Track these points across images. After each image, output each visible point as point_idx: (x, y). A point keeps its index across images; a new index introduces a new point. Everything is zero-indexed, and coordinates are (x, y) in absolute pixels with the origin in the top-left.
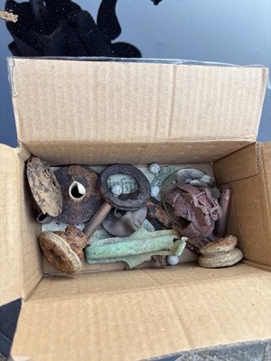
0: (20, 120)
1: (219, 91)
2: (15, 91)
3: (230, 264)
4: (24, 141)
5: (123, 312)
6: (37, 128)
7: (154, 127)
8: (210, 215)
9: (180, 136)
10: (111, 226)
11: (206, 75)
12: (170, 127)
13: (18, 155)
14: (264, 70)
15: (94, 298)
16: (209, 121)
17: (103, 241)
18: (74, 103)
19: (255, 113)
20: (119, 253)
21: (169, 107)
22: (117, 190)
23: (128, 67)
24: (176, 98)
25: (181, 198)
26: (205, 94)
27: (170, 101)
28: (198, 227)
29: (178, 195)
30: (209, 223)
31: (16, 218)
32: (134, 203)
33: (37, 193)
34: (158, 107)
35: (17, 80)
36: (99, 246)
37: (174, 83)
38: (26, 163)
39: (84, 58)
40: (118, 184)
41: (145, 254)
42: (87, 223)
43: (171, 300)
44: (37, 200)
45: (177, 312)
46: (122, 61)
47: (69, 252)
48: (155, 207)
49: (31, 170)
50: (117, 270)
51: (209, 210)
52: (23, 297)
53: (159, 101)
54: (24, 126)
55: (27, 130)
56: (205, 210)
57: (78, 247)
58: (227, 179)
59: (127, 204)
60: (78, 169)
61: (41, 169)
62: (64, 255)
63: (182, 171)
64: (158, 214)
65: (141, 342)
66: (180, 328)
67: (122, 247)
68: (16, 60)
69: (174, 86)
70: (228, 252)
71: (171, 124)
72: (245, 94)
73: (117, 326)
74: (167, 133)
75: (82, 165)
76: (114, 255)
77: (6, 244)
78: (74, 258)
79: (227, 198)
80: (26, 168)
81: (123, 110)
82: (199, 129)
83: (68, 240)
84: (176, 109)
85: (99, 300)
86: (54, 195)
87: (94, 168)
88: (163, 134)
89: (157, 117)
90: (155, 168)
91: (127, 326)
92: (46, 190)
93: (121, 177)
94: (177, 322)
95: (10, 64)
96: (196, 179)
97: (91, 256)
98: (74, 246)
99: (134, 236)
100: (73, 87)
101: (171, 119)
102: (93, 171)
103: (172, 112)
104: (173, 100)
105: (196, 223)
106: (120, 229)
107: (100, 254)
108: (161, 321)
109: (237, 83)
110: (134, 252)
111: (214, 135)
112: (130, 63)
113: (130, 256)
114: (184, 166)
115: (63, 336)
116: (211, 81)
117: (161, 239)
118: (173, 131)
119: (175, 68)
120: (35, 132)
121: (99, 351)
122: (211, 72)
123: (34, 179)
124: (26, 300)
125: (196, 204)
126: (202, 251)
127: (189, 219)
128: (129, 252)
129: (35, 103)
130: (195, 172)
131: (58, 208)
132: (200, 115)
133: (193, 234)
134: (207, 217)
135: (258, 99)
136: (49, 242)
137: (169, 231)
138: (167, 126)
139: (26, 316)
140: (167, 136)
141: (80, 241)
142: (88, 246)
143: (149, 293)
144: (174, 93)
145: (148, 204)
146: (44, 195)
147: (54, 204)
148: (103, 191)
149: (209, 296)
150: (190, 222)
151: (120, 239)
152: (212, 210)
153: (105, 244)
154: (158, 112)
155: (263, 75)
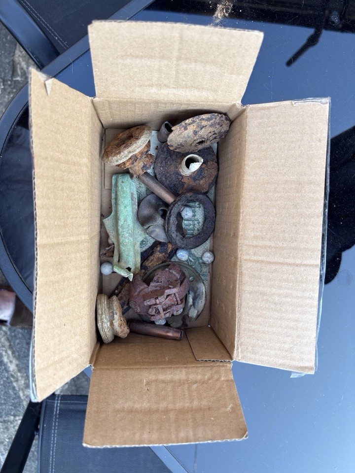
0: (269, 108)
1: (290, 316)
2: (298, 104)
3: (99, 324)
4: (248, 110)
5: (73, 191)
6: (260, 124)
7: (255, 243)
8: (156, 304)
9: (244, 272)
10: (149, 203)
11: (308, 301)
12: (254, 261)
13: (234, 105)
14: (312, 369)
15: (87, 167)
16: (258, 305)
17: (135, 193)
18: (283, 161)
19: (265, 358)
20: (121, 208)
21: (275, 260)
22: (187, 213)
23: (318, 216)
24: (286, 267)
25: (175, 278)
26: (289, 300)
27: (281, 260)
28: (143, 293)
29: (178, 276)
30: (147, 303)
31: (172, 98)
32: (173, 228)
33: (194, 122)
34: (275, 248)
35: (308, 105)
36: (130, 188)
37: (301, 265)
38: (225, 114)
39: (329, 172)
40: (194, 216)
41: (118, 235)
42: (155, 178)
43: (78, 241)
44: (187, 121)
45: (67, 243)
46: (324, 210)
47: (130, 152)
48: (166, 253)
49: (218, 118)
50: (101, 206)
51: (160, 303)
52: (96, 99)
53: (283, 248)
54: (263, 112)
55: (259, 113)
56: (161, 299)
57: (133, 163)
58: (191, 336)
59: (173, 219)
60: (214, 173)
61: (217, 129)
62: (127, 147)
63: (203, 288)
64: (158, 255)
65: (49, 199)
66: (56, 240)
67: (127, 211)
68: (328, 104)
69: (297, 265)
70: (112, 324)
71: (258, 261)
72: (287, 346)
73: (63, 180)
74: (248, 257)
75: (217, 177)
76: (120, 202)
77: (149, 85)
78: (122, 157)
79: (170, 334)
80: (220, 113)
81: (274, 210)
82: (251, 293)
83: (141, 153)
84: (274, 267)
85: (85, 169)
86: (190, 141)
87: (212, 191)
88: (248, 254)
89: (265, 247)
90: (208, 257)
91: (62, 190)
92: (195, 133)
93: (201, 220)
94: (59, 240)
95: (324, 100)
96: (194, 303)
97: (121, 179)
98: (134, 159)
99: (138, 225)
100: (300, 160)
101: (262, 262)
102: (210, 188)
103: (270, 263)
104: (282, 264)
105: (146, 290)
106: (146, 211)
107: (122, 188)
108: (62, 224)
109: (298, 337)
110: (121, 223)
111: (243, 310)
112: (322, 218)
113: (117, 219)
114: (208, 293)
115: (61, 128)
116: (302, 306)
117: (132, 253)
118: (249, 265)
119: (316, 266)
120: (256, 122)
121: (46, 158)
122: (311, 307)
123: (208, 120)
124: (92, 102)
125: (167, 292)
126: (115, 298)
127: (152, 284)
128: (122, 218)
129: (285, 122)
130: (201, 303)
131: (175, 145)
132: (265, 294)
133: (135, 289)
134: (153, 301)
135: (281, 361)
136: (141, 134)
137: (139, 265)
138: (255, 258)
139: (80, 98)
140: (245, 257)
141: (138, 167)
142: (132, 176)
143: (86, 221)
144: (290, 265)
145: (170, 246)
146: (191, 129)
147: (180, 140)
148: (189, 195)
149: (77, 281)
150: (148, 284)
151: (135, 211)
152: (160, 308)
153: (132, 194)
154: (270, 247)
155: (306, 368)
